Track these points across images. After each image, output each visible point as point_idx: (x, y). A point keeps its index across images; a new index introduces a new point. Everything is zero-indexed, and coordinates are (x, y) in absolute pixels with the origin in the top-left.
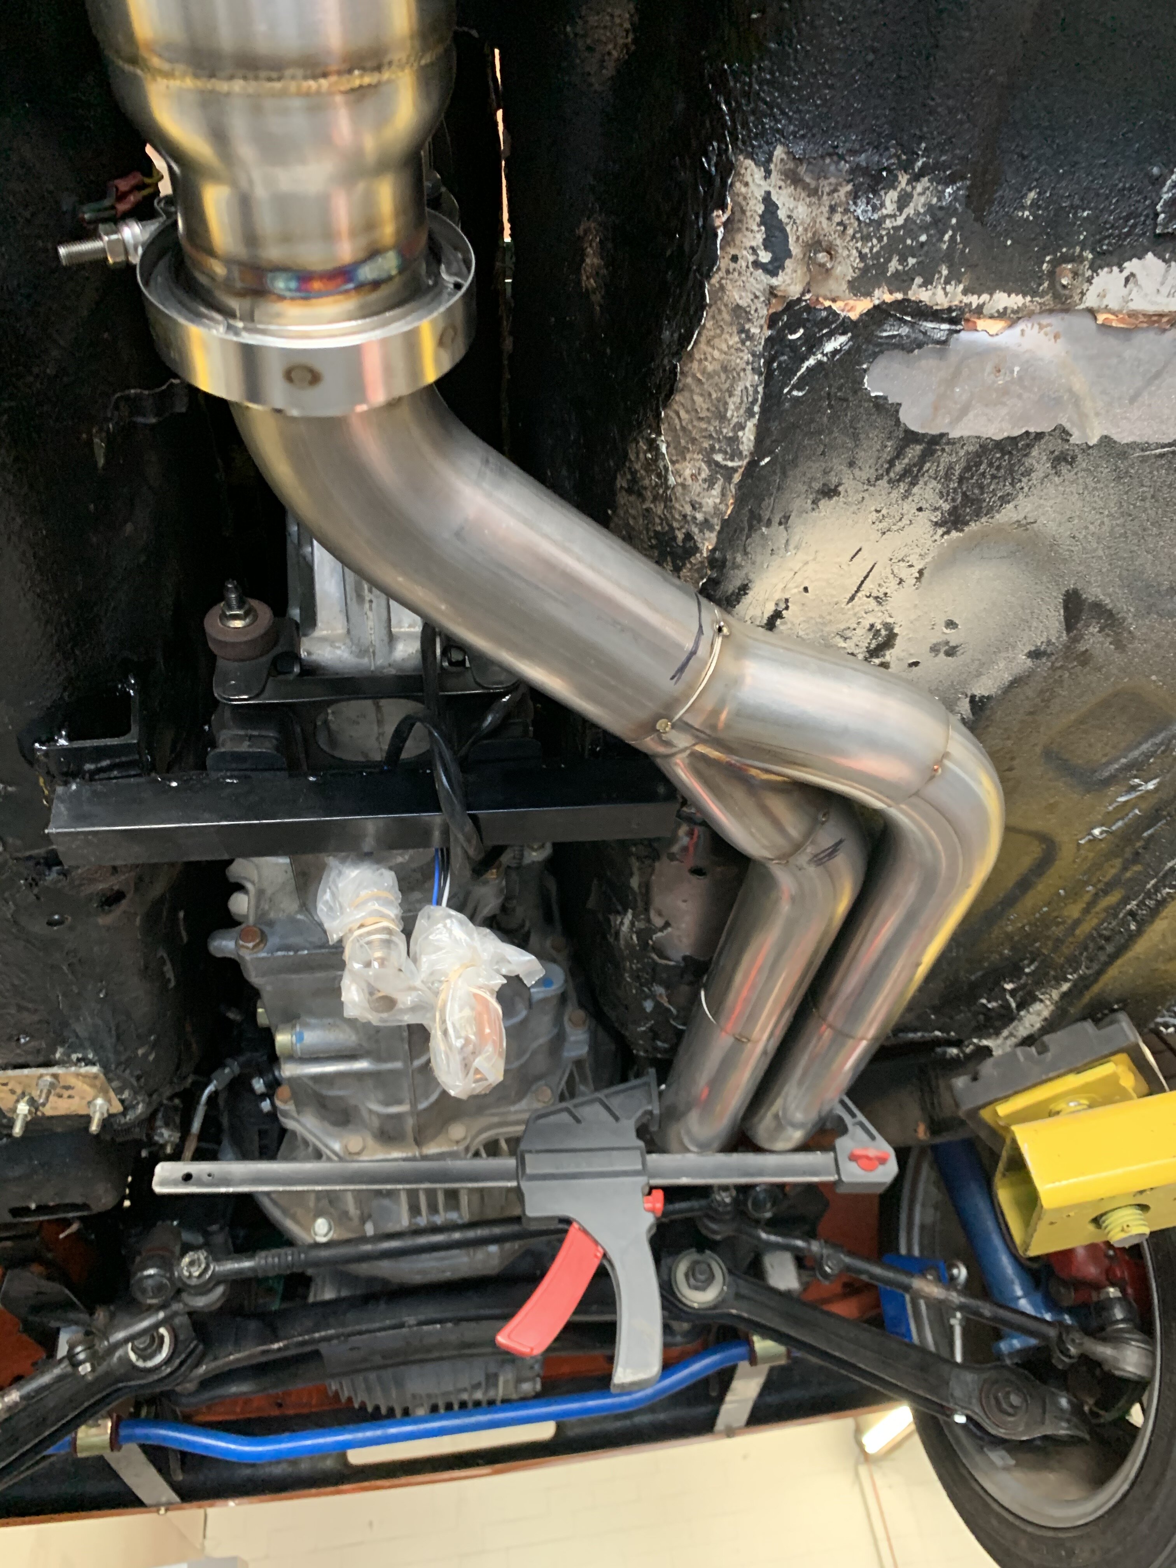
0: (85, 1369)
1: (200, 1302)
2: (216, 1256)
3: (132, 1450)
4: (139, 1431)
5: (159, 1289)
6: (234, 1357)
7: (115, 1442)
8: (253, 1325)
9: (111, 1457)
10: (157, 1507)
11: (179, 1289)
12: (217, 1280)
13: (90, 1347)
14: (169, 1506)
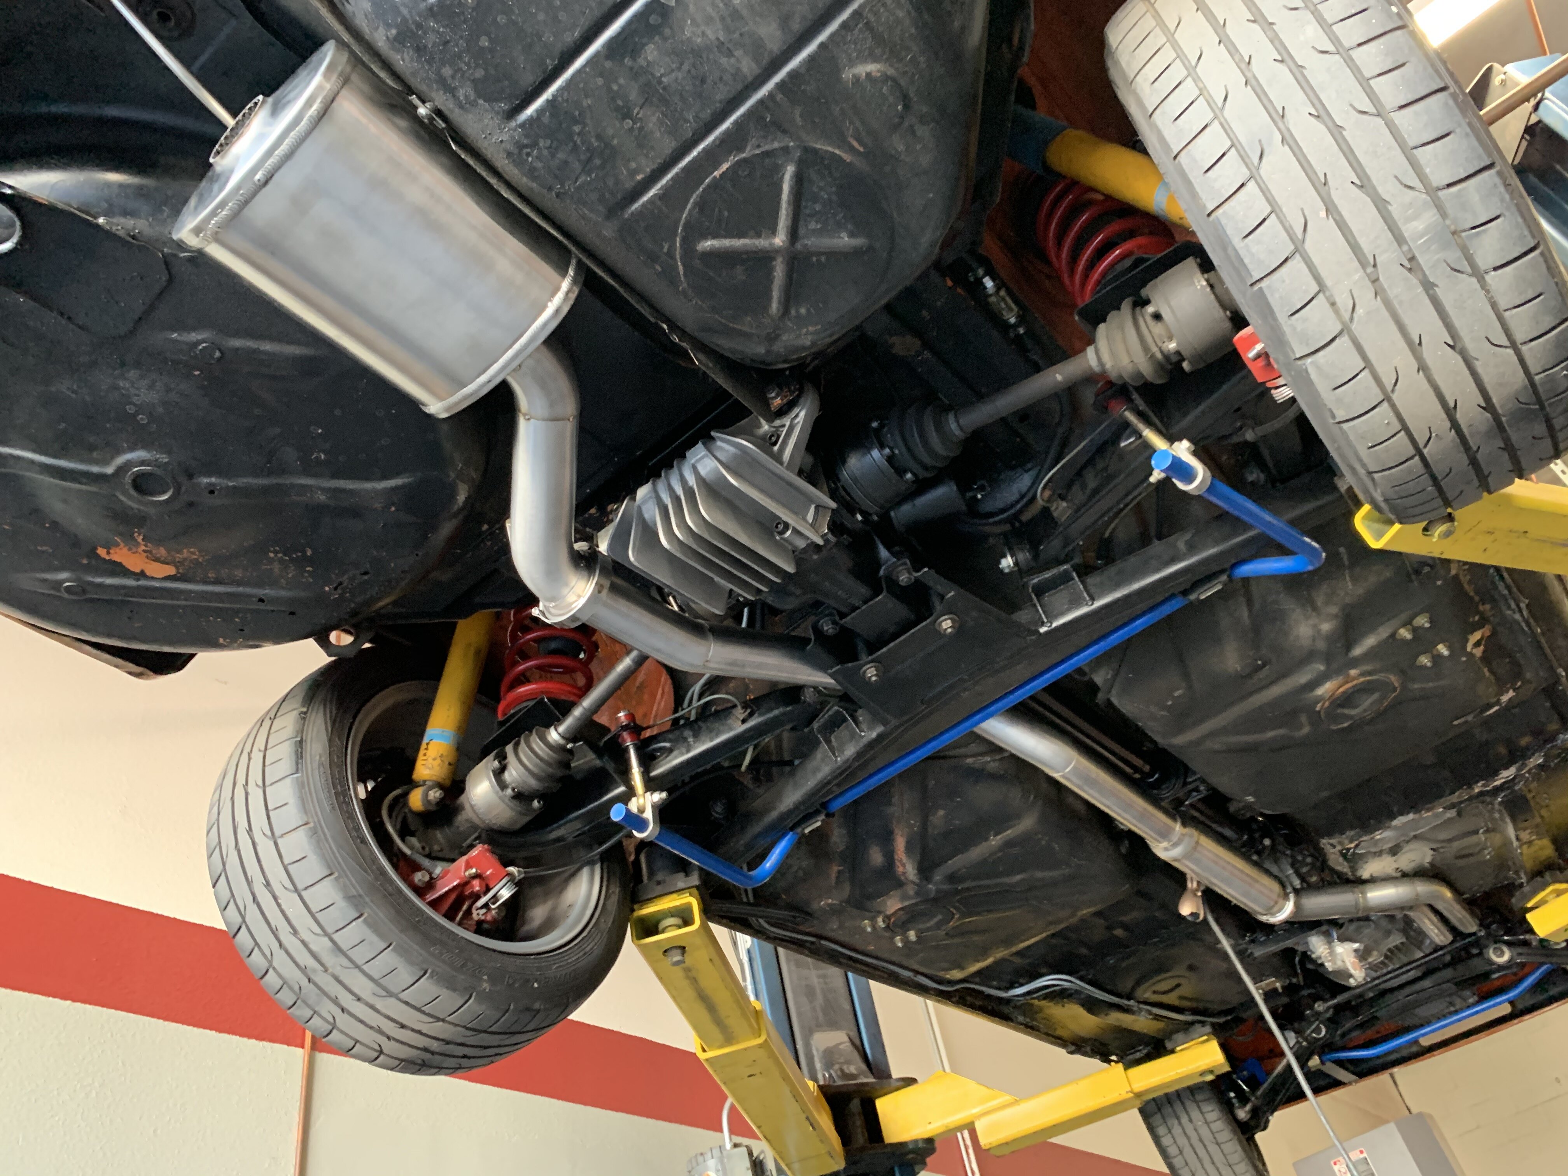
0: (1304, 1044)
1: (1328, 1015)
2: (1325, 1000)
3: (1329, 1064)
4: (1328, 1057)
5: (1313, 1016)
6: (1348, 1025)
7: (1323, 1063)
8: (1348, 1013)
9: (1323, 1068)
10: (1350, 1083)
11: (1318, 1014)
12: (1328, 1008)
13: (1302, 1037)
14: (1356, 1082)
